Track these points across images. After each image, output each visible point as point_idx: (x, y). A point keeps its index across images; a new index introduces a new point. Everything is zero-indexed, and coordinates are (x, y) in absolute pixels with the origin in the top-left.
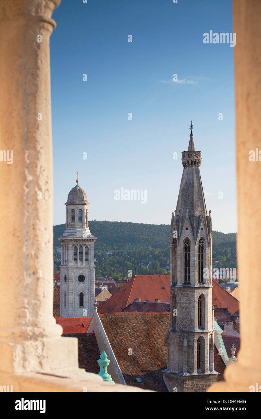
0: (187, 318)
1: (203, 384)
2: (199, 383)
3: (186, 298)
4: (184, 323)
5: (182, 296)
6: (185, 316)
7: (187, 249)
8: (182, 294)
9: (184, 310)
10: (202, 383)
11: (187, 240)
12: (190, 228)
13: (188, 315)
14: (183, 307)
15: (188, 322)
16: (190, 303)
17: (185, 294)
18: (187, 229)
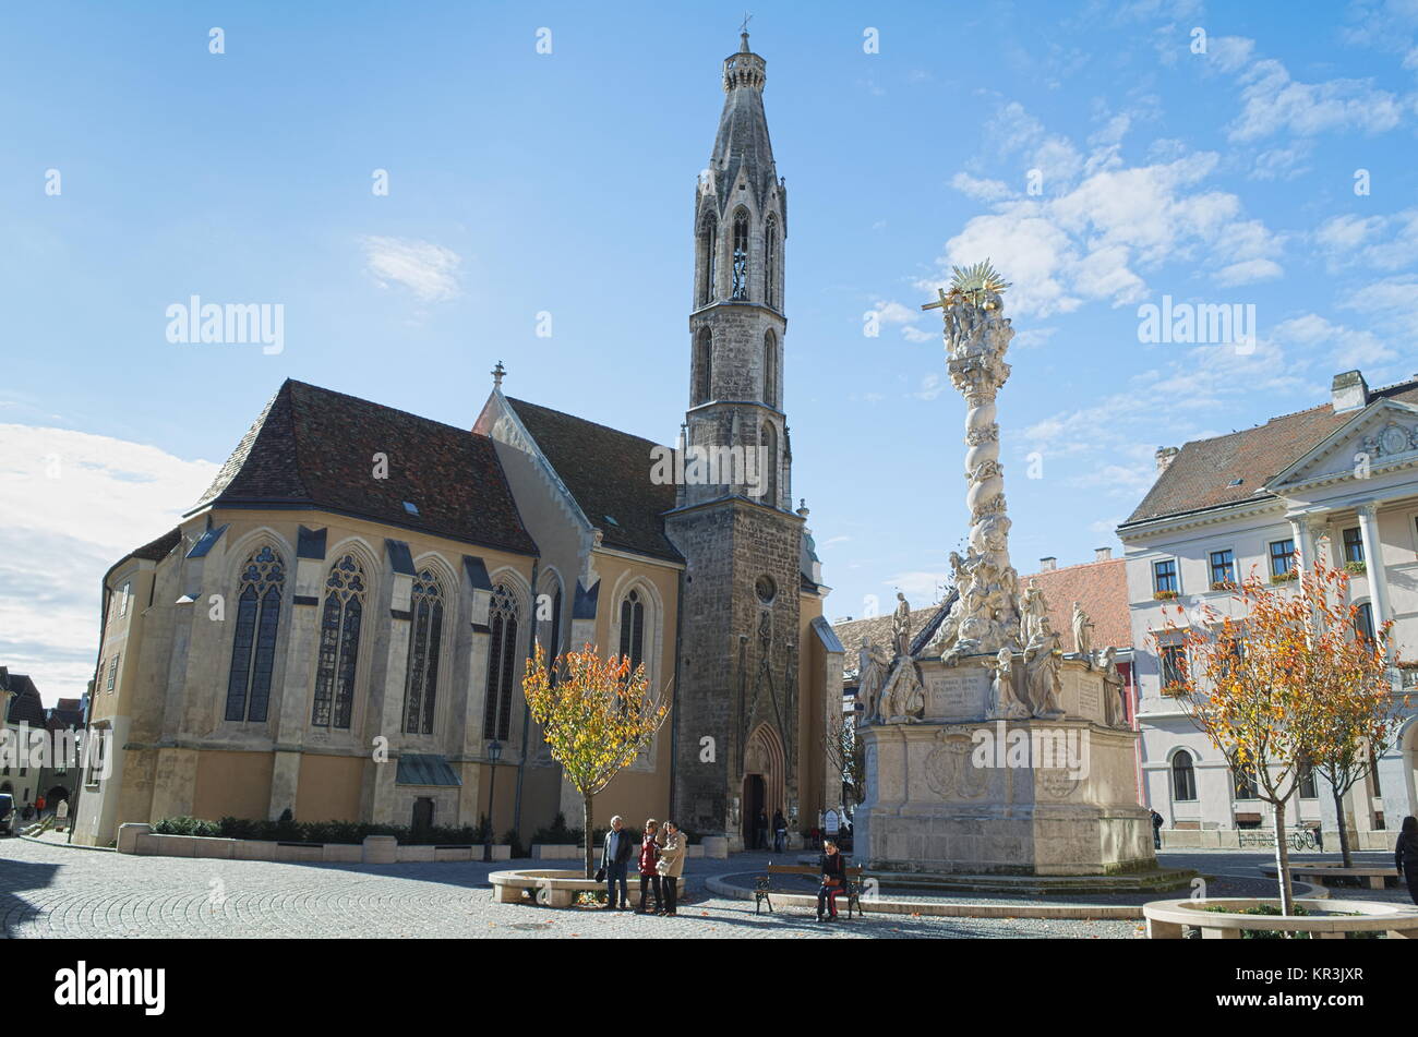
0: (738, 374)
1: (772, 534)
2: (764, 529)
3: (739, 329)
4: (732, 384)
5: (728, 325)
6: (734, 369)
7: (741, 230)
8: (727, 321)
9: (732, 355)
10: (770, 531)
11: (742, 212)
12: (748, 185)
13: (743, 367)
14: (731, 350)
15: (741, 383)
16: (747, 341)
17: (734, 320)
18: (742, 188)
